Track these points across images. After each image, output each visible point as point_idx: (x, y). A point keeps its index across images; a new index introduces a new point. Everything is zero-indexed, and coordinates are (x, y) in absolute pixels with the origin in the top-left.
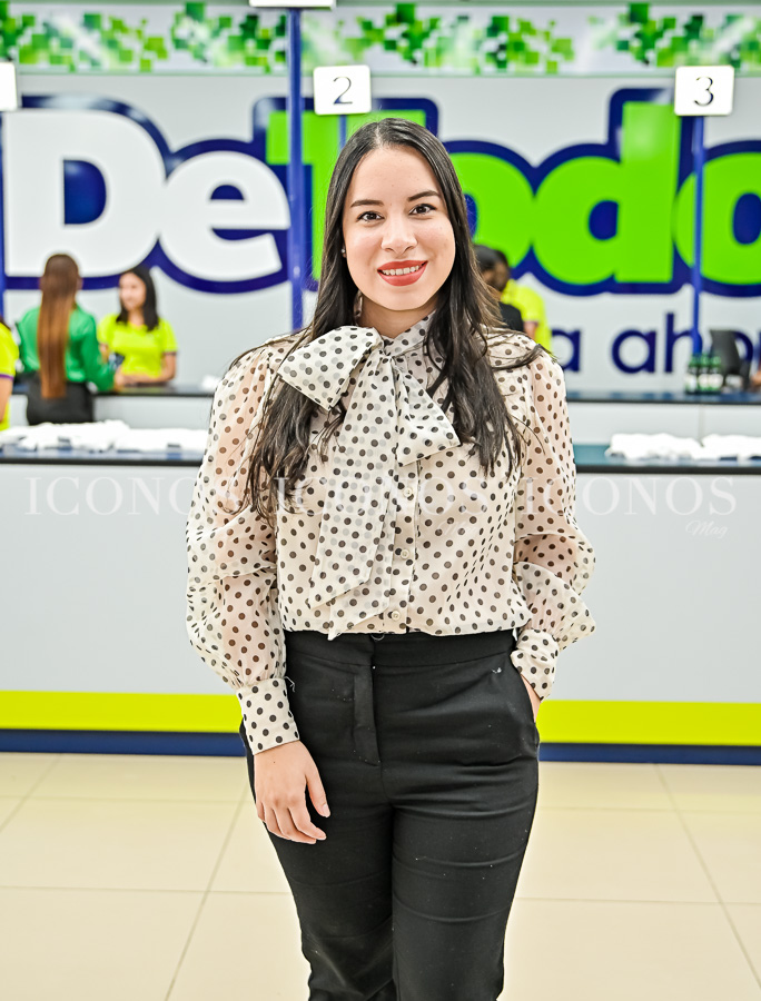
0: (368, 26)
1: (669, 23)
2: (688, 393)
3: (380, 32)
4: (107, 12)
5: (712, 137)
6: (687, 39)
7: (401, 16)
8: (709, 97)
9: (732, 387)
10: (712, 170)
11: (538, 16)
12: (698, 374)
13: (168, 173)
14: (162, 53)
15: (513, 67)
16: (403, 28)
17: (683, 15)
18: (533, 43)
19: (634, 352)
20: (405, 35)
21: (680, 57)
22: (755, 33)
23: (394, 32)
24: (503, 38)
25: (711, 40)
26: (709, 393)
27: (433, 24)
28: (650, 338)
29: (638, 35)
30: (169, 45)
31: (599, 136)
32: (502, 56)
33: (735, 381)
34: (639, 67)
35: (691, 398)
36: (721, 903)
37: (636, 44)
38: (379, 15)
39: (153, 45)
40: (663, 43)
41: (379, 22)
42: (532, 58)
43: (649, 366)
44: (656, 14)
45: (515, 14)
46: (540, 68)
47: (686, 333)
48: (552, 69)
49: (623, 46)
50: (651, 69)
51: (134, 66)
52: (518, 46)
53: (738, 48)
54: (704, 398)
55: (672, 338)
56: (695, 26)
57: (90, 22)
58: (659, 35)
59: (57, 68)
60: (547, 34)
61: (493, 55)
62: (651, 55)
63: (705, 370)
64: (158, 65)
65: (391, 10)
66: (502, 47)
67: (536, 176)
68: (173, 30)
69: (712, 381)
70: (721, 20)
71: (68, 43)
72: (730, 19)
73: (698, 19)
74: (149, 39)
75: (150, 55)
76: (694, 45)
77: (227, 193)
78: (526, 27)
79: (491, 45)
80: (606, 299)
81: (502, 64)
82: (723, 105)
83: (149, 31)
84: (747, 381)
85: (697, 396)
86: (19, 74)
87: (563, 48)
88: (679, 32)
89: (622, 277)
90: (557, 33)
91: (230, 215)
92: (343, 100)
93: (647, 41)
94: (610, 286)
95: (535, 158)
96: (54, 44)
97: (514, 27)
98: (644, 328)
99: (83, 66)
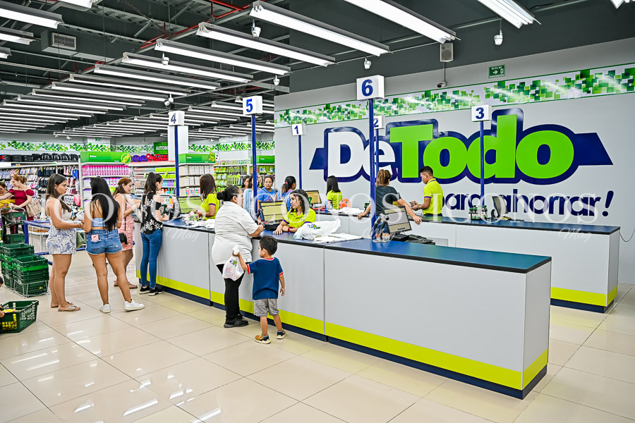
13: (365, 147)
18: (466, 98)
30: (366, 111)
34: (502, 103)
49: (497, 96)
64: (363, 117)
68: (367, 106)
73: (523, 83)
75: (361, 114)
81: (457, 106)
83: (361, 107)
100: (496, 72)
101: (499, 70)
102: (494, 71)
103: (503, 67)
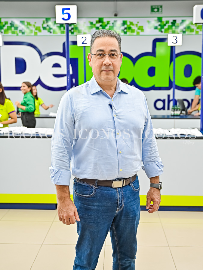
0: (92, 23)
1: (167, 22)
2: (172, 116)
3: (95, 25)
4: (26, 20)
5: (177, 51)
6: (172, 26)
7: (100, 21)
8: (176, 41)
9: (183, 114)
10: (177, 60)
11: (135, 21)
12: (174, 111)
13: (42, 61)
14: (40, 31)
15: (128, 33)
16: (101, 24)
17: (171, 20)
18: (133, 27)
19: (160, 105)
20: (101, 26)
21: (170, 31)
22: (189, 24)
23: (98, 25)
24: (126, 26)
25: (178, 26)
26: (177, 116)
27: (108, 23)
28: (164, 101)
29: (160, 25)
30: (42, 29)
31: (150, 50)
32: (125, 31)
33: (184, 112)
34: (160, 33)
35: (172, 117)
36: (169, 246)
37: (159, 27)
38: (94, 21)
39: (38, 29)
40: (166, 27)
41: (94, 23)
42: (133, 31)
43: (163, 108)
44: (164, 20)
45: (129, 20)
46: (135, 34)
47: (172, 100)
48: (138, 34)
49: (156, 28)
50: (163, 34)
51: (33, 34)
52: (130, 28)
53: (185, 28)
54: (175, 117)
55: (169, 101)
56: (174, 23)
57: (22, 22)
58: (165, 25)
59: (13, 35)
60: (137, 25)
61: (123, 30)
62: (163, 30)
63: (176, 110)
64: (39, 34)
65: (97, 19)
66: (125, 28)
67: (134, 61)
68: (42, 25)
69: (178, 113)
70: (181, 21)
71: (16, 28)
72: (183, 21)
73: (175, 21)
74: (37, 27)
75: (37, 31)
76: (174, 27)
77: (57, 65)
78: (131, 23)
79: (123, 28)
80: (152, 91)
81: (125, 33)
82: (180, 43)
83: (37, 25)
84: (187, 112)
85: (174, 117)
86: (3, 36)
87: (141, 29)
88: (170, 24)
89: (156, 86)
90: (139, 25)
91: (57, 71)
92: (84, 43)
93: (162, 27)
94: (153, 88)
95: (134, 56)
96: (13, 28)
97: (128, 23)
98: (162, 99)
99: (20, 34)
100: (156, 10)
101: (158, 9)
102: (154, 8)
103: (161, 7)
